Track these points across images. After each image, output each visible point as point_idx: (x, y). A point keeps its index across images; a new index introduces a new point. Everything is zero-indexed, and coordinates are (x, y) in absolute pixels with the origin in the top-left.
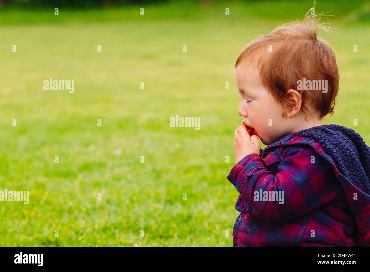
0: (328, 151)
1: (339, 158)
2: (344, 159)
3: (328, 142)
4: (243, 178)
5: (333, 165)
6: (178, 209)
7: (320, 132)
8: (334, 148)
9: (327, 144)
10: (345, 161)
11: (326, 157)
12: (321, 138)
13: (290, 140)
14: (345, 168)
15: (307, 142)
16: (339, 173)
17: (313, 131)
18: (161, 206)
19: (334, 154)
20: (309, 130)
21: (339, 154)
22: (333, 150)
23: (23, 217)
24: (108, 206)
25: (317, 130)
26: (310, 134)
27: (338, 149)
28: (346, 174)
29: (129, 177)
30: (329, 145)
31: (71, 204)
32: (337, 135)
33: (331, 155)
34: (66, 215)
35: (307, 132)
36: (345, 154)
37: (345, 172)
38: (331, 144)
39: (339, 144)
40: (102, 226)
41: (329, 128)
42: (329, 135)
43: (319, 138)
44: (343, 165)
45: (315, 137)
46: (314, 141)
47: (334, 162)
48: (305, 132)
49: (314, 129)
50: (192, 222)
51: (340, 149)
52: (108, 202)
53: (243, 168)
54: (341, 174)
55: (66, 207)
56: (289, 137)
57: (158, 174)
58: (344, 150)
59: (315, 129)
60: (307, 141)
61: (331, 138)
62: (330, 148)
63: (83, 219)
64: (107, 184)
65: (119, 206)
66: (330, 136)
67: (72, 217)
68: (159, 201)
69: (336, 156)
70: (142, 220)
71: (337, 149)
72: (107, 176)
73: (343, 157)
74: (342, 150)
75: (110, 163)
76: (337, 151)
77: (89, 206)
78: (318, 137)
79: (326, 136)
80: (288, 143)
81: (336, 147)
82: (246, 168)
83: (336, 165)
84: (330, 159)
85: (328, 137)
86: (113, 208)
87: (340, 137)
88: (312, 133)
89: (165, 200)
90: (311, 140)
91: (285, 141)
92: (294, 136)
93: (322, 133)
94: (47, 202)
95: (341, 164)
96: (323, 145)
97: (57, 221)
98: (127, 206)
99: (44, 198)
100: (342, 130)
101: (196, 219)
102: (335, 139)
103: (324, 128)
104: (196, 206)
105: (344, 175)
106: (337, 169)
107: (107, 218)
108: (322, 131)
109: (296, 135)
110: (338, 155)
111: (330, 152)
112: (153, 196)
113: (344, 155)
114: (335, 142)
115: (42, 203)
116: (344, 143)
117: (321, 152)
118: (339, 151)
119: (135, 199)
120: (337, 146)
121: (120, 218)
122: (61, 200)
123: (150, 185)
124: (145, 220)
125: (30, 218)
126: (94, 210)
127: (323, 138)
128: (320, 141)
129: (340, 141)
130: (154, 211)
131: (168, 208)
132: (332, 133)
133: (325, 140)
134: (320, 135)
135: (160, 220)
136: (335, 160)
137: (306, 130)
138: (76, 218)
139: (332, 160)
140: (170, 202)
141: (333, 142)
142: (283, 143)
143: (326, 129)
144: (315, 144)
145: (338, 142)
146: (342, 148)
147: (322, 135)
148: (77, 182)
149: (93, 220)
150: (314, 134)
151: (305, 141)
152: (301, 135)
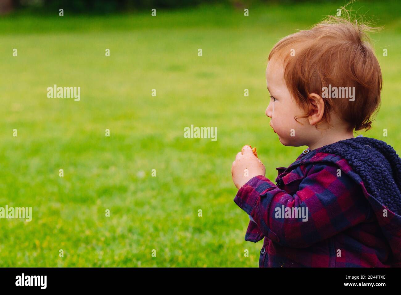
0: (355, 168)
1: (368, 177)
2: (374, 177)
3: (355, 158)
4: (254, 199)
5: (361, 185)
6: (207, 238)
7: (346, 147)
8: (362, 165)
9: (354, 161)
10: (375, 179)
11: (354, 176)
12: (347, 155)
13: (313, 158)
14: (375, 187)
15: (331, 160)
16: (368, 193)
17: (338, 146)
18: (188, 235)
19: (362, 172)
20: (333, 145)
21: (368, 171)
22: (361, 168)
23: (35, 247)
24: (130, 235)
25: (342, 145)
26: (335, 149)
27: (367, 166)
28: (376, 194)
29: (154, 202)
30: (357, 162)
31: (88, 233)
32: (366, 149)
33: (359, 173)
34: (83, 245)
35: (331, 147)
36: (375, 171)
37: (375, 191)
38: (359, 161)
39: (368, 160)
40: (123, 257)
41: (356, 142)
42: (356, 149)
43: (345, 154)
44: (372, 184)
45: (341, 153)
46: (339, 158)
47: (362, 181)
48: (329, 148)
49: (339, 144)
50: (223, 252)
51: (369, 166)
52: (130, 230)
53: (253, 189)
54: (370, 195)
55: (83, 236)
56: (311, 154)
57: (185, 199)
58: (373, 166)
59: (341, 144)
60: (332, 158)
61: (359, 153)
62: (357, 165)
63: (102, 249)
64: (128, 210)
65: (141, 235)
66: (357, 151)
67: (89, 247)
68: (186, 229)
69: (364, 174)
70: (167, 250)
71: (365, 165)
72: (129, 201)
73: (373, 175)
74: (372, 167)
75: (132, 187)
76: (365, 168)
77: (108, 234)
78: (343, 154)
79: (353, 151)
80: (310, 160)
81: (364, 164)
82: (257, 188)
83: (364, 184)
84: (357, 178)
85: (355, 152)
86: (135, 237)
87: (369, 151)
88: (337, 148)
89: (193, 228)
90: (335, 156)
91: (307, 159)
92: (317, 153)
93: (348, 148)
94: (62, 231)
95: (371, 183)
96: (350, 162)
97: (72, 251)
98: (151, 235)
99: (59, 226)
100: (371, 143)
101: (228, 249)
102: (363, 154)
103: (351, 142)
104: (228, 234)
105: (373, 195)
106: (366, 189)
107: (128, 248)
108: (348, 146)
109: (319, 151)
110: (367, 173)
111: (357, 170)
112: (180, 223)
113: (373, 172)
114: (363, 158)
115: (56, 231)
116: (373, 158)
117: (347, 170)
118: (368, 168)
119: (160, 226)
120: (366, 163)
121: (143, 248)
122: (77, 228)
123: (176, 211)
124: (171, 250)
125: (42, 249)
126: (114, 239)
127: (350, 154)
128: (346, 157)
129: (369, 156)
130: (181, 241)
131: (197, 236)
132: (359, 148)
133: (351, 156)
134: (346, 151)
135: (187, 250)
136: (363, 179)
137: (330, 145)
138: (93, 249)
139: (360, 179)
140: (198, 230)
141: (361, 158)
142: (304, 161)
143: (353, 144)
144: (340, 161)
145: (366, 158)
146: (371, 164)
147: (349, 150)
148: (95, 209)
149: (113, 251)
150: (339, 150)
151: (329, 158)
152: (324, 151)
